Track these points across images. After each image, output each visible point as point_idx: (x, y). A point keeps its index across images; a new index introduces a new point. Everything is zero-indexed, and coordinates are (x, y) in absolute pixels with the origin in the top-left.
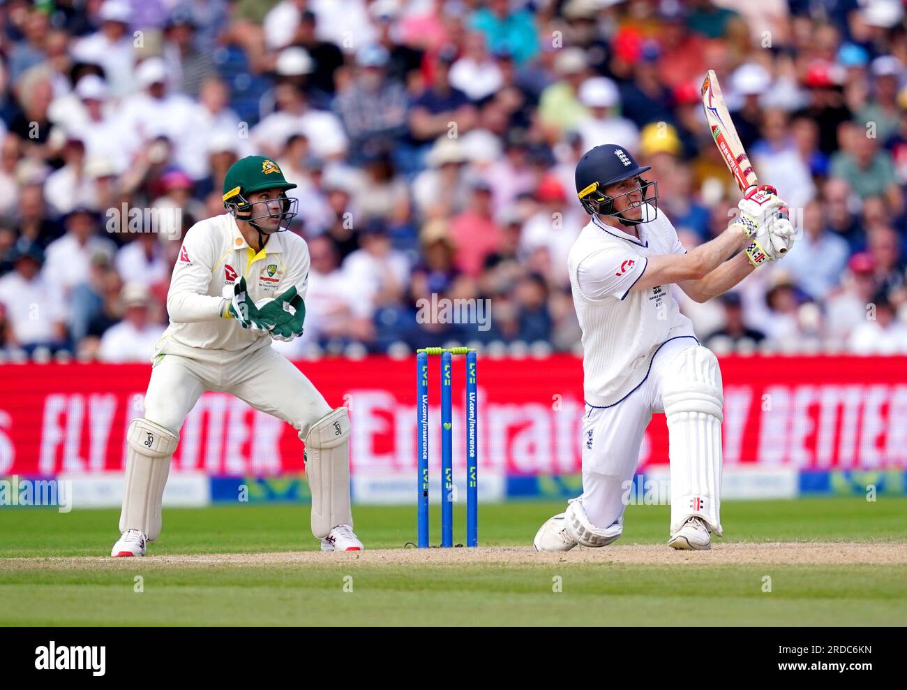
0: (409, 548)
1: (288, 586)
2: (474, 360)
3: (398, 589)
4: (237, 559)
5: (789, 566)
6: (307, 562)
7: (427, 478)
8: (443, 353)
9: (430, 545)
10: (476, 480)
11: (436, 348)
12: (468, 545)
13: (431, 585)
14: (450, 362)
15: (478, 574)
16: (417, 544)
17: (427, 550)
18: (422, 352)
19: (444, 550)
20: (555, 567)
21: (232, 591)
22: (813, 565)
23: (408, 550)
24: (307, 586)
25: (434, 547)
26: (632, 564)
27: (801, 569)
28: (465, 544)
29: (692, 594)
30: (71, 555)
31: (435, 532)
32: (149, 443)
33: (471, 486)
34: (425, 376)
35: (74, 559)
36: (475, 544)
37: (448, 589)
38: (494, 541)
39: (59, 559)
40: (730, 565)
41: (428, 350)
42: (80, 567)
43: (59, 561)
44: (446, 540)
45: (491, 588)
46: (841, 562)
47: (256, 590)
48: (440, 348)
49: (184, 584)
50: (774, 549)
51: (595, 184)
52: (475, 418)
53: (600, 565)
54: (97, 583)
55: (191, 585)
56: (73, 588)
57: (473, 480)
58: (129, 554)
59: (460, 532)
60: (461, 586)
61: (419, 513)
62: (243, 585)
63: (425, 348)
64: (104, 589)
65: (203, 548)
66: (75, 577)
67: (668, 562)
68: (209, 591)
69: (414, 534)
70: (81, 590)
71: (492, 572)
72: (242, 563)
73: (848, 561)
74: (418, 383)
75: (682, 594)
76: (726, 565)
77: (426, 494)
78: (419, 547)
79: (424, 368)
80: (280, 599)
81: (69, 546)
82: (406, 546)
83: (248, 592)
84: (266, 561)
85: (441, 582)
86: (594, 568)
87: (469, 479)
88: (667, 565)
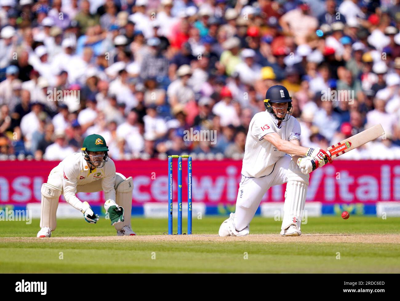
0: (165, 235)
1: (116, 249)
2: (191, 160)
3: (160, 251)
4: (97, 239)
5: (315, 243)
6: (124, 240)
7: (172, 207)
8: (178, 157)
9: (173, 234)
10: (192, 208)
11: (176, 155)
12: (188, 234)
13: (173, 249)
14: (181, 161)
15: (192, 245)
16: (168, 234)
17: (172, 236)
18: (170, 157)
19: (179, 236)
20: (222, 243)
21: (93, 251)
22: (325, 243)
23: (164, 236)
24: (123, 250)
25: (175, 234)
26: (253, 242)
27: (320, 244)
28: (187, 233)
29: (277, 254)
30: (30, 236)
31: (175, 229)
32: (50, 193)
33: (190, 210)
34: (171, 166)
35: (31, 238)
36: (191, 233)
37: (180, 251)
38: (198, 232)
39: (25, 238)
40: (292, 242)
41: (173, 156)
42: (33, 241)
43: (25, 239)
44: (179, 232)
45: (197, 251)
46: (336, 242)
47: (103, 251)
48: (177, 155)
49: (74, 248)
50: (309, 236)
51: (268, 100)
52: (191, 183)
53: (240, 242)
54: (40, 247)
55: (77, 249)
56: (31, 249)
57: (190, 208)
58: (44, 236)
59: (185, 229)
60: (185, 250)
61: (169, 221)
62: (97, 248)
63: (171, 155)
64: (42, 250)
65: (83, 234)
66: (31, 245)
67: (267, 241)
68: (85, 251)
69: (167, 229)
70: (34, 250)
71: (197, 245)
72: (98, 240)
73: (339, 241)
74: (169, 169)
75: (272, 253)
76: (290, 242)
77: (171, 213)
78: (169, 234)
79: (171, 163)
80: (112, 254)
81: (30, 233)
82: (164, 234)
83: (100, 252)
84: (108, 239)
85: (176, 248)
86: (238, 243)
87: (189, 207)
88: (267, 242)
